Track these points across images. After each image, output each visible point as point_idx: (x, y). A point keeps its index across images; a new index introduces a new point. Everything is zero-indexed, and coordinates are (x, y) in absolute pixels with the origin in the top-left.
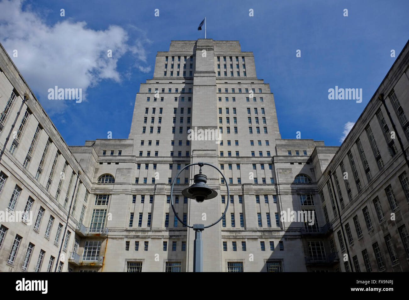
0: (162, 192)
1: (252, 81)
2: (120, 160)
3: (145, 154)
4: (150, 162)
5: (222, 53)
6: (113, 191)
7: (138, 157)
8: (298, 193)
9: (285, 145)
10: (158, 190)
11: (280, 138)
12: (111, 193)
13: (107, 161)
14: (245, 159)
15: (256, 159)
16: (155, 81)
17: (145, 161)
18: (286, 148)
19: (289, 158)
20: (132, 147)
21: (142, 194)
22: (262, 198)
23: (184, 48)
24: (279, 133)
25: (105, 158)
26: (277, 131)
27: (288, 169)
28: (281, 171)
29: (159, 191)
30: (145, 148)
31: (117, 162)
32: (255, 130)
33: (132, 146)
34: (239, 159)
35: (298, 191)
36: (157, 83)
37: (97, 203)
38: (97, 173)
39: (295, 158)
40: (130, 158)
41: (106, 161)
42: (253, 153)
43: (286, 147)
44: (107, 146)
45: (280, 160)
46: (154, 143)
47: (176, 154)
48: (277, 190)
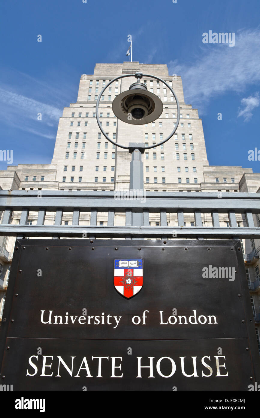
0: (86, 218)
1: (180, 106)
2: (43, 185)
3: (68, 180)
4: (74, 188)
6: (36, 216)
7: (61, 183)
8: (225, 221)
9: (213, 172)
10: (82, 216)
11: (208, 164)
12: (34, 219)
13: (29, 186)
14: (172, 186)
15: (183, 186)
16: (79, 105)
17: (69, 187)
18: (214, 175)
19: (217, 185)
20: (55, 174)
21: (66, 220)
22: (188, 225)
23: (110, 72)
24: (207, 159)
25: (28, 184)
26: (205, 158)
29: (82, 217)
30: (69, 174)
31: (39, 187)
32: (182, 156)
33: (55, 171)
34: (166, 186)
35: (225, 218)
36: (81, 107)
39: (223, 185)
40: (53, 183)
41: (28, 186)
42: (180, 180)
43: (214, 174)
44: (29, 171)
45: (208, 187)
46: (77, 168)
47: (100, 180)
48: (204, 217)
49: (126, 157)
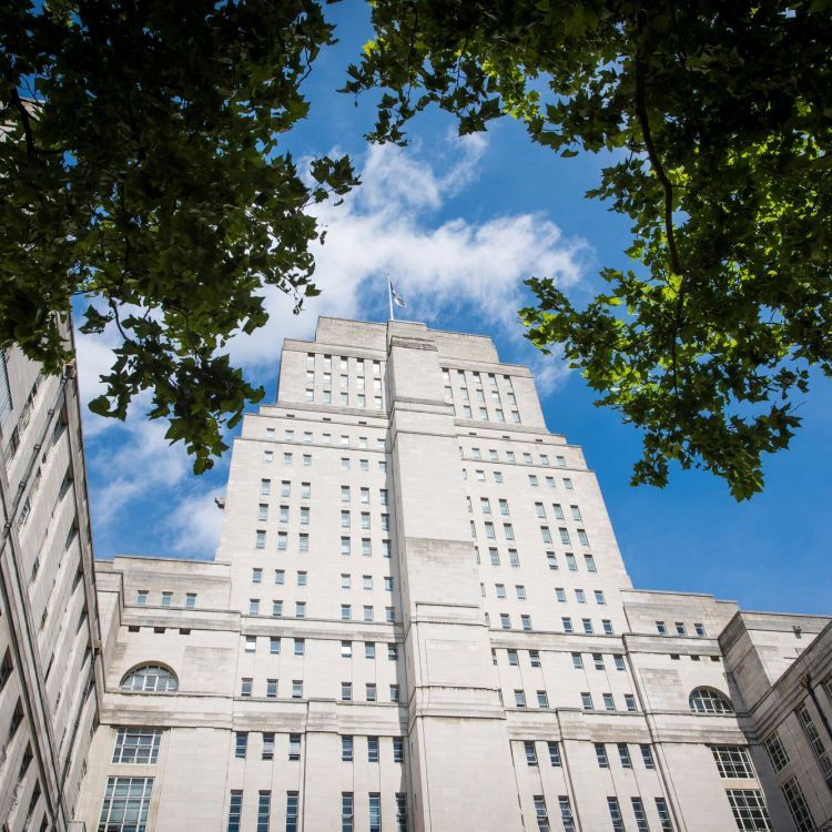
0: (328, 725)
1: (539, 437)
2: (193, 621)
3: (266, 608)
4: (285, 634)
5: (454, 362)
6: (175, 716)
7: (247, 617)
8: (707, 741)
9: (647, 607)
10: (314, 718)
11: (630, 586)
12: (166, 724)
13: (152, 622)
14: (550, 637)
15: (579, 640)
16: (283, 413)
17: (269, 629)
18: (651, 615)
19: (663, 642)
20: (227, 587)
21: (267, 730)
22: (612, 752)
23: (356, 339)
24: (625, 572)
25: (146, 614)
26: (619, 567)
27: (668, 671)
28: (650, 675)
29: (317, 722)
30: (267, 591)
31: (183, 626)
32: (561, 560)
33: (226, 582)
34: (535, 638)
35: (706, 735)
36: (291, 417)
37: (121, 756)
38: (121, 658)
39: (677, 642)
40: (225, 617)
41: (149, 621)
42: (567, 622)
43: (650, 611)
44: (149, 576)
45: (643, 645)
46: (291, 577)
47: (358, 613)
48: (650, 730)
49: (432, 554)
